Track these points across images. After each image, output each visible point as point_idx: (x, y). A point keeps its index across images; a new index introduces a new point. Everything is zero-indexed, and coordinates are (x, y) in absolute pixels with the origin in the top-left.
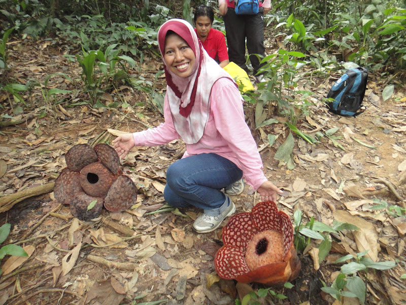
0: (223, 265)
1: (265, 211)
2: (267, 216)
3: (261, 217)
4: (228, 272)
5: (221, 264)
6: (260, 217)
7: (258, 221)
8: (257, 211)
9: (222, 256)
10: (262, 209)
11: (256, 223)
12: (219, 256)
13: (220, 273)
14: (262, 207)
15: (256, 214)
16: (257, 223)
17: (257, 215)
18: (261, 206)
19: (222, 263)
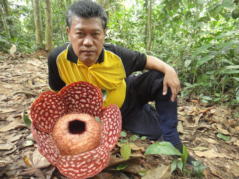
0: (86, 168)
1: (44, 105)
2: (49, 109)
3: (44, 117)
4: (99, 160)
5: (84, 170)
6: (42, 118)
7: (43, 124)
8: (36, 115)
9: (72, 169)
10: (39, 108)
11: (42, 128)
12: (71, 174)
13: (97, 170)
14: (39, 106)
15: (37, 119)
16: (44, 127)
17: (39, 119)
18: (37, 105)
19: (84, 168)
